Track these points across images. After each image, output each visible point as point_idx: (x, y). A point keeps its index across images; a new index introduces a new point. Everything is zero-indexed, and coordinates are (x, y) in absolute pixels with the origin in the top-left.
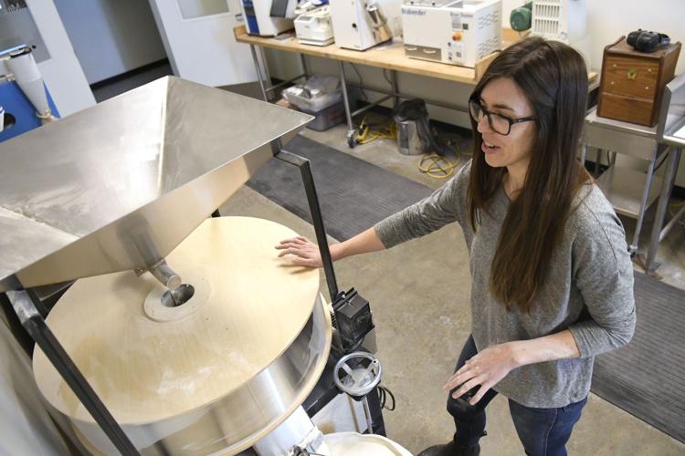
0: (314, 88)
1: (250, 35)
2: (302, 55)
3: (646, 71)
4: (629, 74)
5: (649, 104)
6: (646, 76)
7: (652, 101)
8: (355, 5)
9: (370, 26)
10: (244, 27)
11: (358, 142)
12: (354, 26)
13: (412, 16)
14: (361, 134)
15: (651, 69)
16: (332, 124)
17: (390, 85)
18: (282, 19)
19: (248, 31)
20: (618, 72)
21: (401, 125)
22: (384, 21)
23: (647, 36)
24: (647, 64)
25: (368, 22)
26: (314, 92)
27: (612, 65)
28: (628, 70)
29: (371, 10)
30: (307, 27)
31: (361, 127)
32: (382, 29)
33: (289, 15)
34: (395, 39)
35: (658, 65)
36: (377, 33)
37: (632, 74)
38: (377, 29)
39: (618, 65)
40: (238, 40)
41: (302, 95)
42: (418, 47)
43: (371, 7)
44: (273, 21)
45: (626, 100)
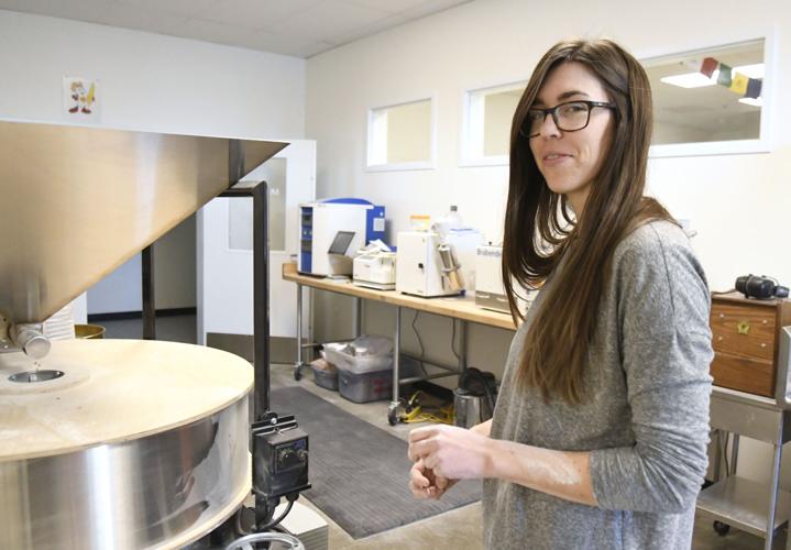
0: (361, 346)
1: (300, 274)
2: (360, 300)
3: (761, 322)
4: (740, 327)
5: (767, 366)
6: (761, 329)
7: (771, 363)
8: (425, 244)
9: (439, 271)
10: (295, 265)
11: (402, 421)
12: (421, 266)
13: (488, 257)
14: (408, 412)
15: (766, 319)
16: (375, 396)
17: (457, 361)
18: (340, 256)
19: (299, 269)
20: (726, 324)
21: (460, 400)
22: (457, 267)
23: (759, 279)
24: (762, 313)
25: (438, 264)
26: (359, 350)
27: (718, 315)
28: (737, 322)
29: (444, 250)
30: (368, 266)
31: (410, 403)
32: (453, 274)
33: (349, 253)
34: (468, 293)
35: (774, 314)
36: (446, 278)
37: (744, 327)
38: (448, 273)
39: (725, 315)
40: (284, 277)
41: (345, 350)
42: (491, 294)
43: (444, 246)
44: (330, 259)
45: (737, 360)
